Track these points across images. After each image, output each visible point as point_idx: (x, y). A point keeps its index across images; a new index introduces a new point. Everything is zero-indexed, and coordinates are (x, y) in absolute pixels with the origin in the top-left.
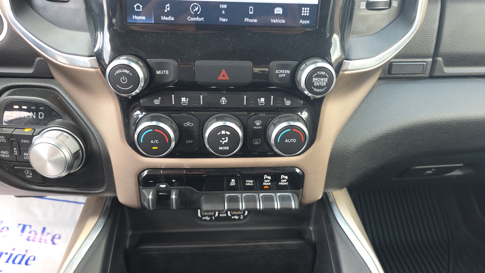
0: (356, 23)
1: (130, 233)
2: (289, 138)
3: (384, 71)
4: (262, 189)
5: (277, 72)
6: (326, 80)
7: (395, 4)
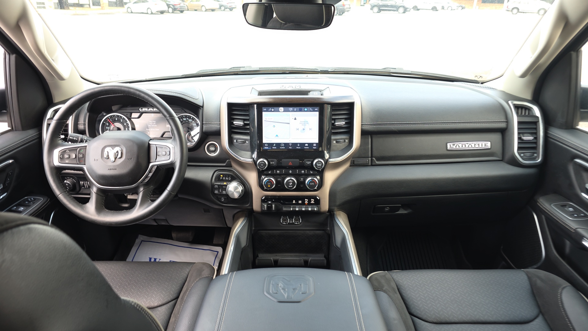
0: (332, 148)
1: (253, 229)
2: (311, 183)
3: (351, 163)
4: (305, 204)
5: (307, 162)
6: (321, 164)
7: (347, 141)
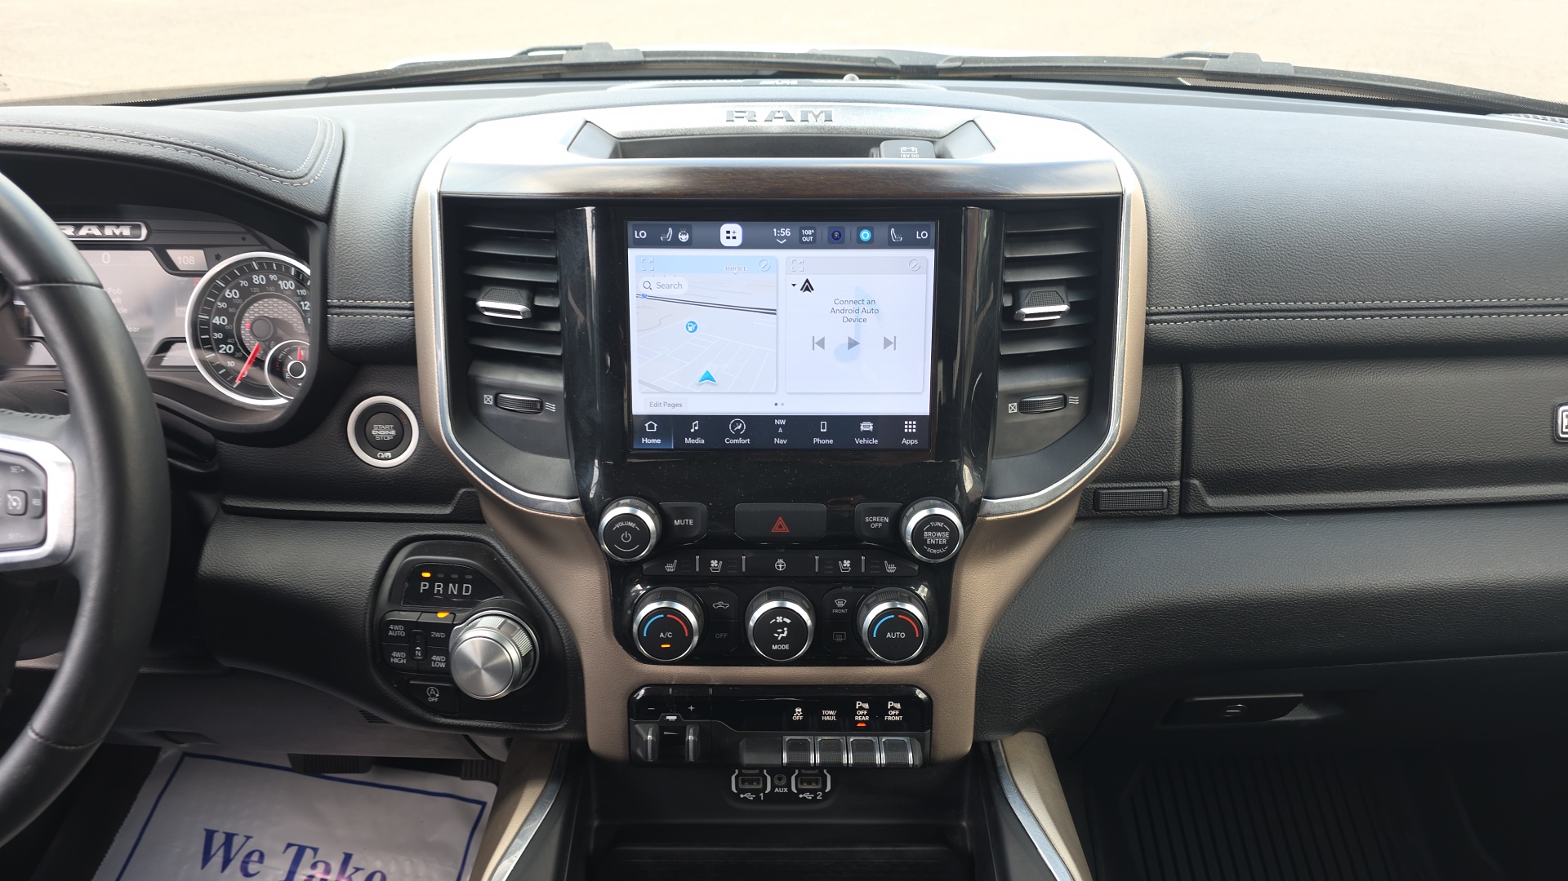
0: (1001, 434)
1: (596, 823)
2: (893, 631)
3: (1083, 505)
4: (853, 728)
5: (867, 519)
6: (947, 534)
7: (1074, 400)
